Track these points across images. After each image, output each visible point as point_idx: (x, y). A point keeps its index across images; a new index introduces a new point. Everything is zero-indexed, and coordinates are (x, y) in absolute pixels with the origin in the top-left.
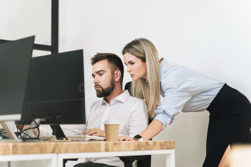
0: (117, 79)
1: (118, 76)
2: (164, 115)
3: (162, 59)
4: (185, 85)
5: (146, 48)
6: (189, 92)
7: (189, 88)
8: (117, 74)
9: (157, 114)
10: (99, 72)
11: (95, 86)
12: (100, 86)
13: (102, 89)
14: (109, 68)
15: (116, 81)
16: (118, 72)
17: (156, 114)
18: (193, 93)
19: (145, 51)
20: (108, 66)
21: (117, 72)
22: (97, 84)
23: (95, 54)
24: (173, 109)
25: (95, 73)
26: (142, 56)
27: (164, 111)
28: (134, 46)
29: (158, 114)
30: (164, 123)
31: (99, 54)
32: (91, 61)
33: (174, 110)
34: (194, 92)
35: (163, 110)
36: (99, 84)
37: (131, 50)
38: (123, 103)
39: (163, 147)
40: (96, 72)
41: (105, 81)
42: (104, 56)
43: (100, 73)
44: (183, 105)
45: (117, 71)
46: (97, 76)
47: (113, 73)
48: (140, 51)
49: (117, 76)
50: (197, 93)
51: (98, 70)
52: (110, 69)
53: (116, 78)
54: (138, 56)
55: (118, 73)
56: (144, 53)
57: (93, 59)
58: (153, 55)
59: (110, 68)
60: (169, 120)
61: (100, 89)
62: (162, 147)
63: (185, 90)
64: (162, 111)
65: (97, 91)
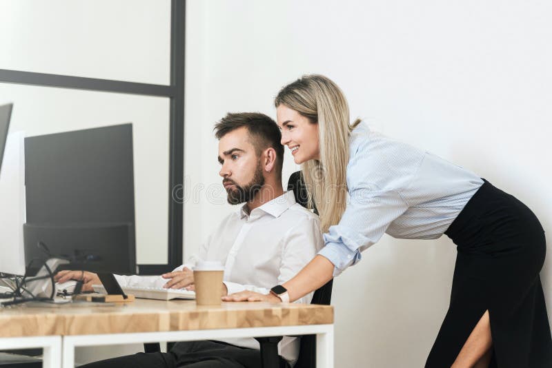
0: (269, 167)
1: (271, 159)
2: (339, 246)
3: (358, 122)
4: (392, 185)
5: (320, 96)
6: (402, 199)
7: (403, 190)
8: (269, 157)
9: (327, 244)
10: (230, 152)
11: (224, 181)
12: (233, 183)
13: (238, 187)
14: (251, 145)
15: (267, 170)
16: (271, 152)
17: (326, 242)
18: (412, 201)
19: (318, 101)
20: (248, 141)
21: (269, 152)
22: (227, 177)
23: (224, 115)
24: (360, 235)
25: (223, 156)
26: (310, 111)
27: (340, 239)
28: (296, 91)
29: (329, 242)
30: (338, 265)
31: (231, 116)
32: (216, 130)
33: (364, 237)
34: (412, 199)
35: (339, 237)
36: (233, 177)
37: (289, 98)
38: (275, 217)
39: (307, 319)
40: (225, 154)
41: (242, 171)
42: (240, 119)
43: (232, 154)
44: (385, 226)
45: (268, 149)
46: (227, 160)
47: (259, 154)
48: (308, 101)
49: (268, 160)
50: (419, 201)
51: (228, 149)
52: (253, 147)
53: (266, 164)
54: (302, 111)
55: (270, 154)
56: (316, 105)
57: (218, 126)
58: (335, 113)
59: (254, 144)
60: (350, 257)
61: (234, 188)
62: (304, 320)
63: (392, 194)
64: (335, 238)
65: (229, 191)
